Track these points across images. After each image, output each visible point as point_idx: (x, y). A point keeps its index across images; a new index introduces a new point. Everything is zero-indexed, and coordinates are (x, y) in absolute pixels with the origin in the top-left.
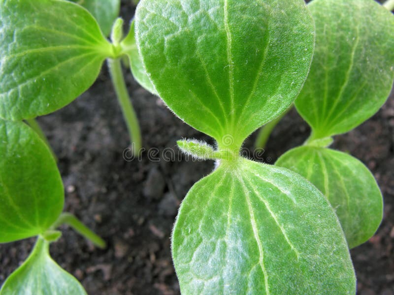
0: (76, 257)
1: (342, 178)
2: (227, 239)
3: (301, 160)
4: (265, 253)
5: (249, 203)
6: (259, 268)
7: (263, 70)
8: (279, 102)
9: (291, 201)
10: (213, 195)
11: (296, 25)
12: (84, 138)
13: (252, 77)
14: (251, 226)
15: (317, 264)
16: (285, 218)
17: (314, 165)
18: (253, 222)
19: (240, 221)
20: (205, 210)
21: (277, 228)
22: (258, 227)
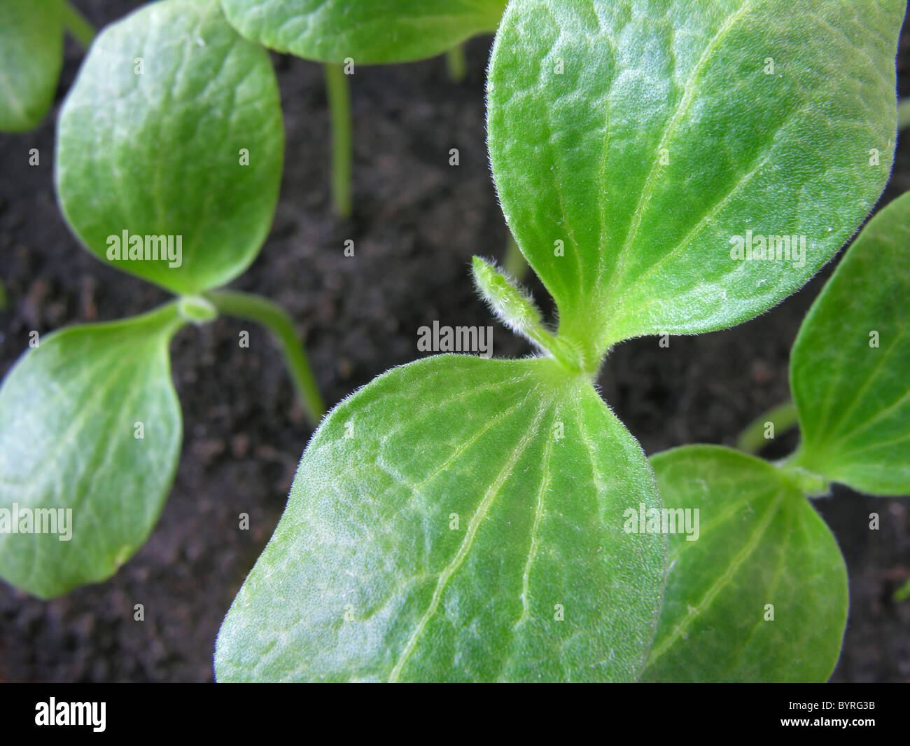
0: (256, 412)
1: (782, 571)
2: (418, 489)
3: (730, 481)
4: (464, 564)
5: (516, 454)
6: (432, 584)
7: (717, 217)
8: (716, 305)
9: (594, 507)
10: (463, 396)
11: (842, 165)
12: (426, 205)
13: (689, 218)
14: (481, 498)
15: (547, 661)
16: (555, 531)
17: (745, 508)
18: (491, 495)
19: (469, 474)
20: (424, 412)
21: (524, 537)
22: (492, 511)
